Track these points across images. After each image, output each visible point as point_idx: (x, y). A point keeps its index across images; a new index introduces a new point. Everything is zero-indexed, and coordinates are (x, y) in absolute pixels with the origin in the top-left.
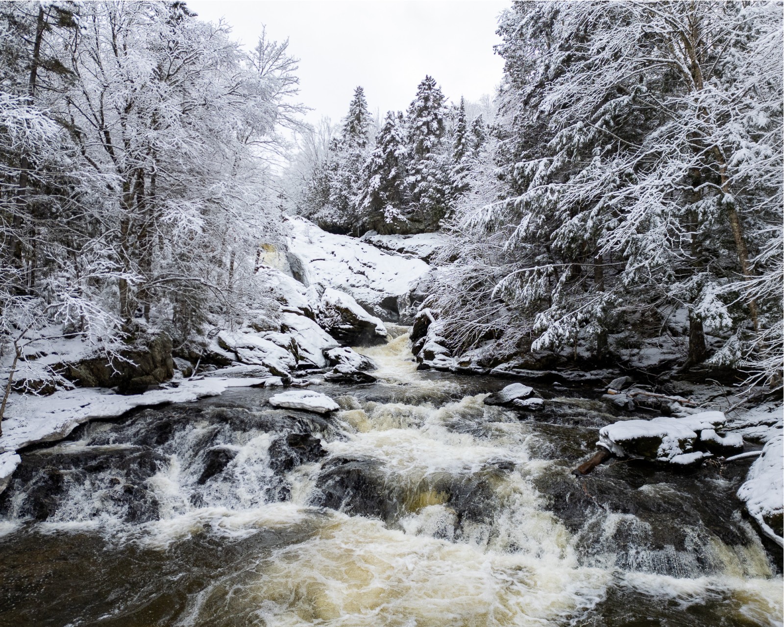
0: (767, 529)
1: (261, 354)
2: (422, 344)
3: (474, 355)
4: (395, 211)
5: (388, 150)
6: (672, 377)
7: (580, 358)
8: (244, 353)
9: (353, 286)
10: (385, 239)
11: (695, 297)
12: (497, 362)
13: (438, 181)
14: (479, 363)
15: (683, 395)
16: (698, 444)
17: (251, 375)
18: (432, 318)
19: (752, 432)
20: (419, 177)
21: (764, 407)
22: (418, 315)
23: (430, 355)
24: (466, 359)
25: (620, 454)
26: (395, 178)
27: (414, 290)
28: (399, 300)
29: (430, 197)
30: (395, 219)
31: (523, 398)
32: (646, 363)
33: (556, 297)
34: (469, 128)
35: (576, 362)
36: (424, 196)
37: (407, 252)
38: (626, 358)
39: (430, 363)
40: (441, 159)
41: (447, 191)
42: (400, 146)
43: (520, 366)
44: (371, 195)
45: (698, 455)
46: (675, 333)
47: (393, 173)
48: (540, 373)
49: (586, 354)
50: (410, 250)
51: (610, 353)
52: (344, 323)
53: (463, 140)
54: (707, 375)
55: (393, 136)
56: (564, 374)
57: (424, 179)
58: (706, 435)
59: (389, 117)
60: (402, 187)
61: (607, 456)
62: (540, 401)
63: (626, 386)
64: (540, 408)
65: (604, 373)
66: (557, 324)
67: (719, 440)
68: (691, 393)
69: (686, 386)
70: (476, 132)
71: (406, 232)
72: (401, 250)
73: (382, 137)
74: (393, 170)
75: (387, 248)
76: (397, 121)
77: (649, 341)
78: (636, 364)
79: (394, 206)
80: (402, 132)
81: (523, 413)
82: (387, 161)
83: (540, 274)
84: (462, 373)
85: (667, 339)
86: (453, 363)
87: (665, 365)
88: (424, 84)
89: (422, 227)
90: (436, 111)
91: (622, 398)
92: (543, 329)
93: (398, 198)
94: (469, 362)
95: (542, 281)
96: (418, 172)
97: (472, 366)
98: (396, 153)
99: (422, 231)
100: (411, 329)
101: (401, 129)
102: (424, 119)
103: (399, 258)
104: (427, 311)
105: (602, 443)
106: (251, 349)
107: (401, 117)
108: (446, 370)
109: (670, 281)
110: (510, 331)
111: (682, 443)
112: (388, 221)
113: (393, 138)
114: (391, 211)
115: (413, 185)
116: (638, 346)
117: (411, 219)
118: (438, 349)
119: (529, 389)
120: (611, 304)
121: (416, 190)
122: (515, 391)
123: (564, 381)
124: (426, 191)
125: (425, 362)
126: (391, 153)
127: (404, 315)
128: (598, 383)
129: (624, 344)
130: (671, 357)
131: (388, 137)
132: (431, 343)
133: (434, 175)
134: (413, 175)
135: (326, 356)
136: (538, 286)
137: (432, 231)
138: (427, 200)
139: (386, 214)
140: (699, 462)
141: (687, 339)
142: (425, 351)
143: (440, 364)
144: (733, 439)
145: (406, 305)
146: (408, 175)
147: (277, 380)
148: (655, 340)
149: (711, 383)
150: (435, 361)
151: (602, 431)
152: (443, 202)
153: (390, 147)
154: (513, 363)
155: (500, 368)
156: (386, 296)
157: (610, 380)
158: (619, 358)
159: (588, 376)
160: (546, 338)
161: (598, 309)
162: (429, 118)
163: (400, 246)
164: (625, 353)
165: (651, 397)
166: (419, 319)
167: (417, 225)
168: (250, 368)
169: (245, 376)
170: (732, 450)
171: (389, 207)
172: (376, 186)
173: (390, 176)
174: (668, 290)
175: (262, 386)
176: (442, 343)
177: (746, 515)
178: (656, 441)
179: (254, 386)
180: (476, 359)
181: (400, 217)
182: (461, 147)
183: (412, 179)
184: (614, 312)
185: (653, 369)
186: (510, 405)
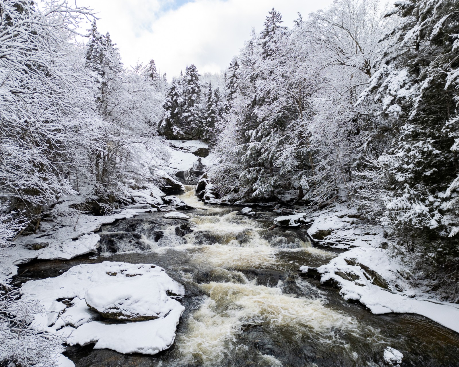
0: (312, 238)
1: (144, 199)
2: (204, 193)
3: (227, 198)
4: (178, 129)
5: (174, 99)
6: (294, 204)
7: (265, 198)
8: (136, 199)
9: (160, 166)
10: (173, 142)
11: (300, 179)
12: (236, 200)
13: (200, 117)
14: (229, 201)
15: (297, 209)
16: (299, 221)
17: (144, 208)
18: (207, 183)
19: (313, 218)
20: (190, 114)
21: (317, 212)
22: (200, 181)
23: (208, 198)
24: (224, 199)
25: (279, 225)
26: (177, 113)
27: (192, 169)
28: (185, 173)
29: (196, 124)
30: (178, 133)
31: (249, 212)
32: (286, 199)
33: (259, 178)
34: (213, 93)
35: (263, 199)
36: (193, 123)
37: (185, 149)
38: (280, 198)
39: (208, 201)
40: (201, 106)
41: (204, 123)
42: (180, 98)
43: (245, 202)
44: (166, 121)
45: (299, 224)
46: (295, 189)
47: (176, 111)
48: (252, 204)
49: (267, 197)
50: (186, 148)
51: (275, 196)
52: (167, 185)
53: (211, 100)
54: (303, 203)
55: (176, 93)
56: (259, 204)
57: (192, 115)
58: (301, 219)
59: (174, 82)
60: (181, 118)
61: (276, 226)
62: (254, 213)
63: (280, 207)
64: (255, 215)
65: (273, 203)
66: (260, 187)
67: (304, 220)
68: (299, 208)
69: (297, 206)
70: (216, 96)
71: (183, 139)
72: (181, 148)
73: (171, 92)
74: (176, 109)
75: (174, 147)
76: (177, 85)
77: (287, 192)
78: (283, 200)
79: (178, 127)
80: (180, 90)
81: (250, 216)
82: (173, 105)
83: (254, 170)
84: (223, 205)
85: (292, 191)
86: (219, 201)
87: (292, 200)
88: (191, 68)
89: (191, 137)
90: (197, 82)
91: (279, 211)
92: (256, 189)
93: (180, 124)
94: (225, 201)
95: (255, 172)
96: (190, 111)
97: (227, 202)
98: (178, 101)
99: (191, 139)
100: (196, 187)
101: (179, 89)
102: (192, 86)
103: (181, 152)
104: (204, 180)
105: (275, 223)
106: (140, 197)
107: (179, 82)
108: (216, 204)
109: (293, 175)
110: (242, 188)
111: (295, 221)
112: (175, 134)
113: (176, 94)
114: (176, 129)
115: (186, 118)
116: (283, 193)
117: (185, 133)
118: (211, 196)
119: (251, 209)
120: (276, 181)
121: (188, 120)
122: (246, 210)
123: (260, 206)
124: (194, 121)
125: (206, 201)
126: (176, 101)
127: (188, 180)
128: (271, 207)
129: (279, 193)
130: (294, 197)
131: (174, 93)
132: (208, 193)
133: (198, 114)
134: (186, 112)
135: (163, 200)
136: (254, 174)
137: (196, 140)
138: (194, 126)
139: (174, 130)
140: (299, 226)
141: (298, 191)
142: (206, 197)
143: (213, 202)
144: (308, 220)
145: (188, 175)
146: (184, 112)
147: (155, 209)
148: (289, 191)
149: (303, 205)
150: (210, 200)
151: (275, 219)
152: (202, 127)
153: (175, 98)
154: (242, 201)
155: (237, 202)
156: (178, 171)
157: (275, 205)
158: (277, 198)
159: (268, 204)
160: (257, 192)
161: (272, 182)
162: (194, 85)
163: (181, 146)
164: (279, 196)
165: (287, 210)
166: (200, 183)
167: (188, 136)
168: (143, 205)
169: (141, 208)
170: (307, 223)
171: (175, 127)
172: (169, 116)
173: (175, 112)
174: (292, 177)
175: (150, 212)
176: (212, 193)
177: (308, 236)
178: (289, 221)
179: (146, 212)
180: (228, 199)
181: (181, 132)
182: (210, 103)
183: (186, 114)
184: (277, 184)
185: (288, 201)
186: (245, 214)
